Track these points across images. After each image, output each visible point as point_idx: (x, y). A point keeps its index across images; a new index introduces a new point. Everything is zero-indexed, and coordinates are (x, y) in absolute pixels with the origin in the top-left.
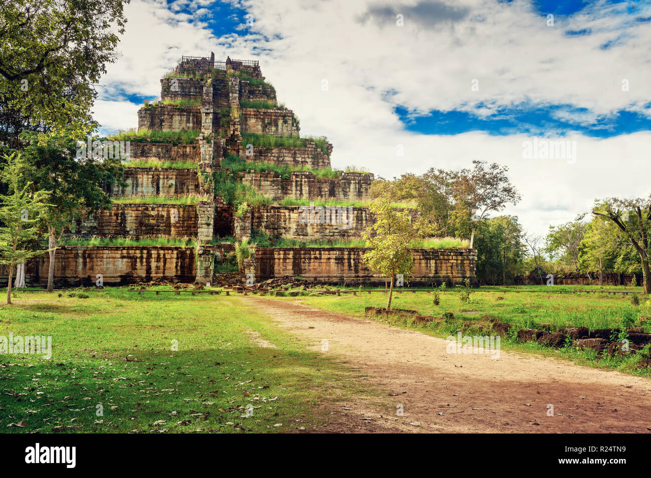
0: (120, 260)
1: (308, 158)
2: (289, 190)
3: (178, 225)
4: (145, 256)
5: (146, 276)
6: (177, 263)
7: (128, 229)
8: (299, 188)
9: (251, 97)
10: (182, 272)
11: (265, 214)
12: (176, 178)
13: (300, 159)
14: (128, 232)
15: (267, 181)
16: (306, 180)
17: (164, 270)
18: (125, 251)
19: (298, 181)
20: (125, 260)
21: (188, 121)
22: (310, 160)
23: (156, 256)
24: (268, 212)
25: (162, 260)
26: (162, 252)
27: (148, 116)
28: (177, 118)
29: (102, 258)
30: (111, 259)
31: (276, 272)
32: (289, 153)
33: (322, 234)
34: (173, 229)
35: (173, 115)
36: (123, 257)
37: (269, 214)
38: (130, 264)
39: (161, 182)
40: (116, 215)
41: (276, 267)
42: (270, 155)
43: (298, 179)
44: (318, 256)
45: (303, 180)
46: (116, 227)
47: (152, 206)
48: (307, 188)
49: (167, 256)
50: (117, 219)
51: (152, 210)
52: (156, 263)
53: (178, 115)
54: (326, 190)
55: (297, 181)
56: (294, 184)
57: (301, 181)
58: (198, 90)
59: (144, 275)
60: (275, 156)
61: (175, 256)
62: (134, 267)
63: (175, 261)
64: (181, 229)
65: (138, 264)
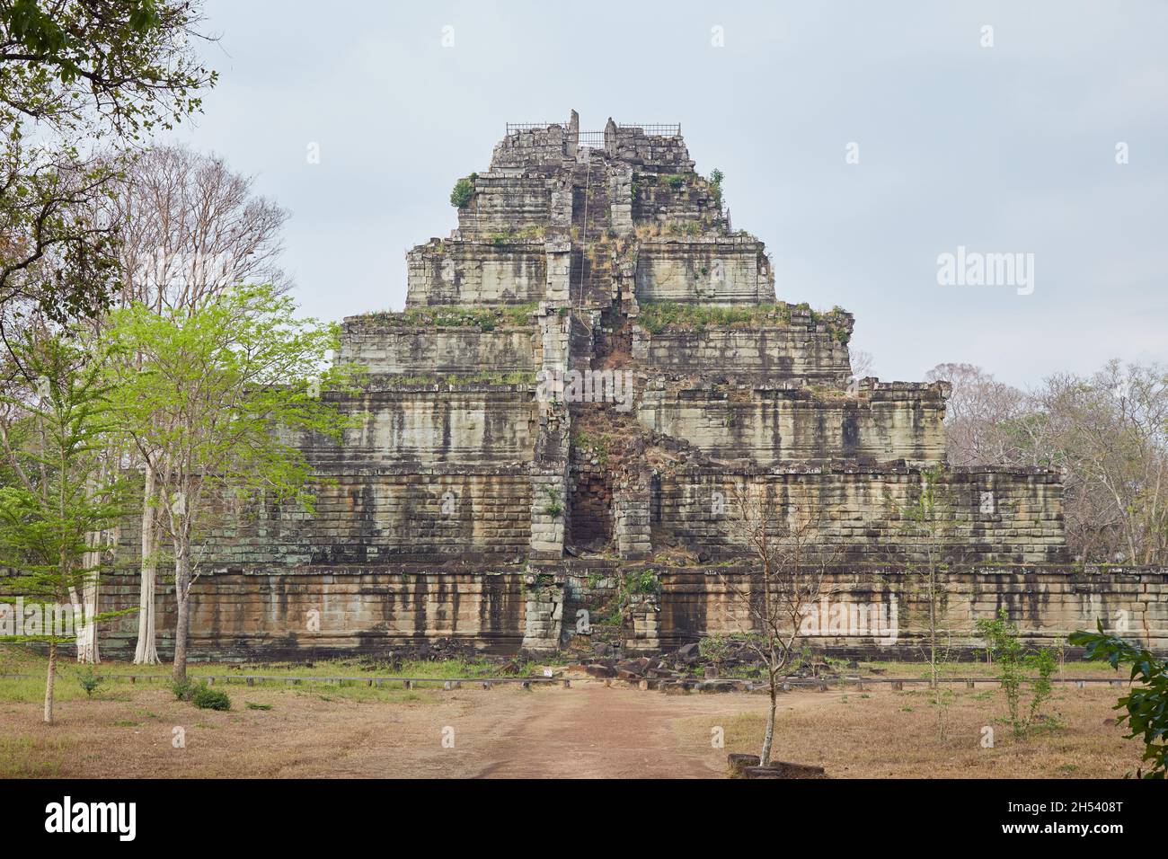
0: (358, 597)
1: (795, 348)
2: (747, 427)
3: (489, 515)
4: (412, 587)
5: (415, 636)
6: (483, 603)
7: (379, 527)
8: (770, 422)
9: (663, 209)
10: (495, 625)
11: (688, 487)
12: (487, 407)
13: (775, 353)
14: (379, 532)
15: (696, 407)
16: (788, 402)
17: (455, 620)
18: (368, 579)
19: (768, 406)
20: (369, 598)
21: (517, 272)
22: (800, 353)
23: (436, 588)
24: (693, 482)
25: (450, 598)
26: (449, 579)
27: (428, 264)
28: (492, 267)
29: (320, 593)
30: (338, 597)
31: (710, 623)
32: (749, 338)
33: (824, 532)
34: (477, 524)
35: (484, 259)
36: (363, 593)
37: (696, 486)
38: (380, 606)
39: (454, 415)
40: (354, 495)
41: (711, 614)
42: (703, 344)
43: (768, 402)
44: (810, 587)
45: (780, 403)
46: (353, 521)
47: (429, 472)
48: (790, 422)
49: (462, 588)
50: (356, 504)
51: (432, 482)
52: (437, 605)
53: (495, 260)
54: (837, 424)
55: (764, 406)
56: (758, 412)
57: (776, 406)
58: (540, 200)
59: (411, 632)
60: (715, 348)
61: (478, 587)
62: (389, 615)
63: (478, 598)
64: (496, 524)
65: (398, 606)
